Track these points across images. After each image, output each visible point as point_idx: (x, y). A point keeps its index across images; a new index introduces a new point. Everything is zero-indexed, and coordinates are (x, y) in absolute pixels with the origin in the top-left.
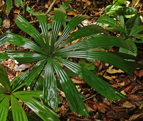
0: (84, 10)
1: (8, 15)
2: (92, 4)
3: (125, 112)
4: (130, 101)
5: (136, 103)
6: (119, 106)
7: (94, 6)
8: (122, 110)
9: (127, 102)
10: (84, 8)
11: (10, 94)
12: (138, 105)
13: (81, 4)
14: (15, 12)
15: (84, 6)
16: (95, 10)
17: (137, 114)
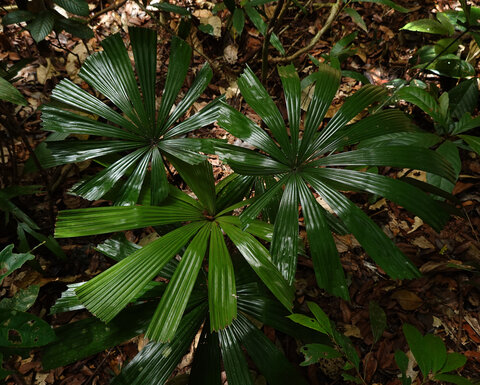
0: (380, 47)
1: (235, 37)
2: (395, 38)
3: (415, 254)
4: (427, 236)
5: (437, 241)
6: (407, 242)
7: (398, 43)
8: (412, 250)
9: (422, 238)
10: (381, 44)
11: (212, 220)
12: (440, 245)
13: (375, 35)
14: (250, 33)
15: (381, 40)
16: (398, 51)
17: (436, 261)
